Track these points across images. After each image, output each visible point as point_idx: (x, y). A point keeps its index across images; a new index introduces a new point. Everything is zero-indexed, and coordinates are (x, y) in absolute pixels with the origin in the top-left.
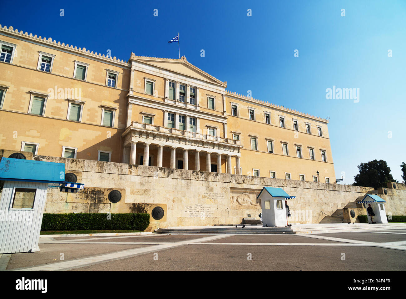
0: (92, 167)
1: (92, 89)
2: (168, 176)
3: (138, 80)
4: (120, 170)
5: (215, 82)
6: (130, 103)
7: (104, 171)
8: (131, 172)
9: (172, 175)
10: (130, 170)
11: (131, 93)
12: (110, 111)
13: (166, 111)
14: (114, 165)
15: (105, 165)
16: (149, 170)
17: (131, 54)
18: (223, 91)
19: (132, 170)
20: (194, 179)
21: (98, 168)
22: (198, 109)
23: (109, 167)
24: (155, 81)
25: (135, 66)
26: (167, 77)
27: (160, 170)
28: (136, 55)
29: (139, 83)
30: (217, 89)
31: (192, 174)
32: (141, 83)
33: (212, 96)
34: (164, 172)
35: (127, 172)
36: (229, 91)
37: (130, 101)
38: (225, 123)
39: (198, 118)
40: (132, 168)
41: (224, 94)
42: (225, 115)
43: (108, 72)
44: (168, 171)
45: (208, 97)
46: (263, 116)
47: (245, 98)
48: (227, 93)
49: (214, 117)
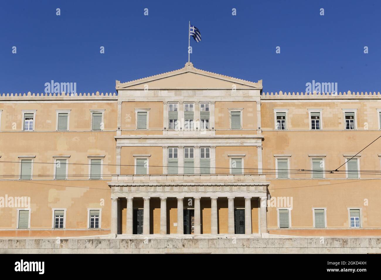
0: (31, 245)
1: (77, 139)
2: (96, 247)
3: (127, 115)
4: (53, 245)
5: (242, 85)
6: (118, 147)
7: (40, 247)
8: (62, 246)
9: (100, 245)
10: (62, 244)
11: (119, 134)
12: (97, 159)
14: (48, 241)
15: (41, 242)
16: (78, 243)
17: (116, 83)
18: (255, 95)
19: (63, 244)
20: (123, 247)
21: (36, 245)
22: (214, 134)
23: (44, 243)
24: (148, 109)
25: (121, 97)
26: (165, 100)
27: (88, 242)
28: (121, 82)
29: (129, 118)
30: (245, 95)
31: (121, 243)
32: (131, 118)
33: (236, 109)
34: (92, 243)
35: (59, 246)
36: (268, 93)
38: (259, 146)
40: (63, 242)
41: (257, 100)
42: (260, 134)
43: (91, 113)
44: (96, 242)
45: (230, 112)
46: (340, 118)
47: (301, 97)
48: (266, 97)
49: (240, 141)
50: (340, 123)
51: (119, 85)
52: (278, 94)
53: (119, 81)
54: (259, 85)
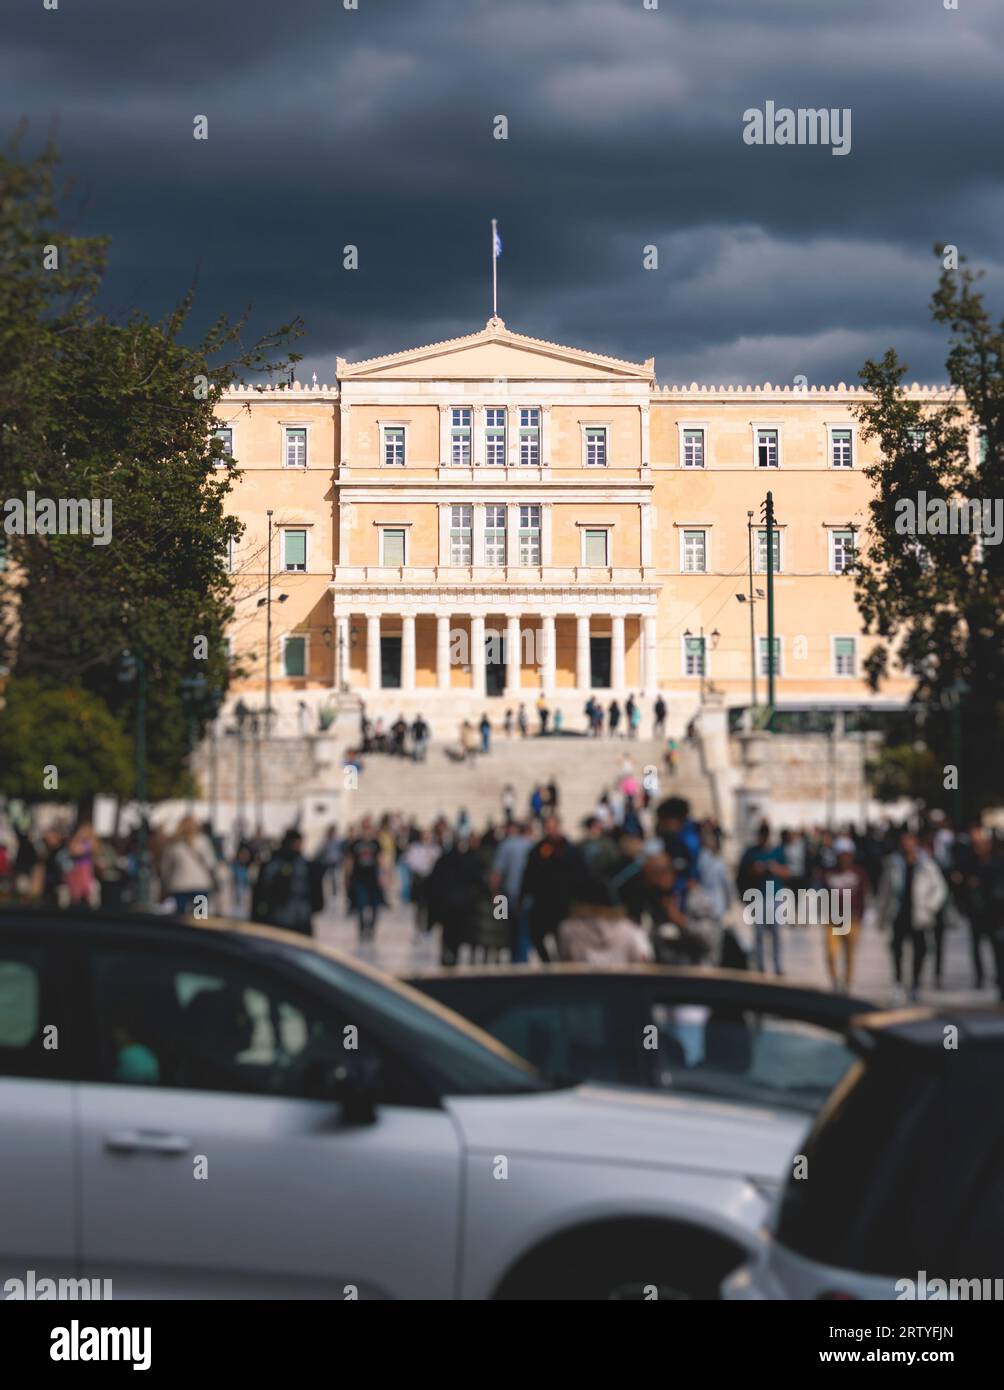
3: (362, 433)
5: (611, 370)
6: (344, 503)
11: (345, 477)
12: (298, 529)
13: (443, 504)
17: (336, 363)
18: (640, 393)
22: (548, 478)
24: (408, 422)
25: (351, 393)
26: (444, 402)
28: (348, 362)
29: (365, 441)
30: (617, 392)
32: (369, 440)
33: (598, 422)
36: (666, 387)
37: (342, 499)
38: (645, 504)
39: (546, 504)
41: (644, 403)
42: (647, 478)
43: (284, 429)
45: (583, 427)
46: (821, 443)
47: (737, 396)
48: (662, 396)
49: (603, 492)
50: (821, 454)
51: (343, 367)
52: (688, 389)
53: (344, 360)
54: (648, 368)
